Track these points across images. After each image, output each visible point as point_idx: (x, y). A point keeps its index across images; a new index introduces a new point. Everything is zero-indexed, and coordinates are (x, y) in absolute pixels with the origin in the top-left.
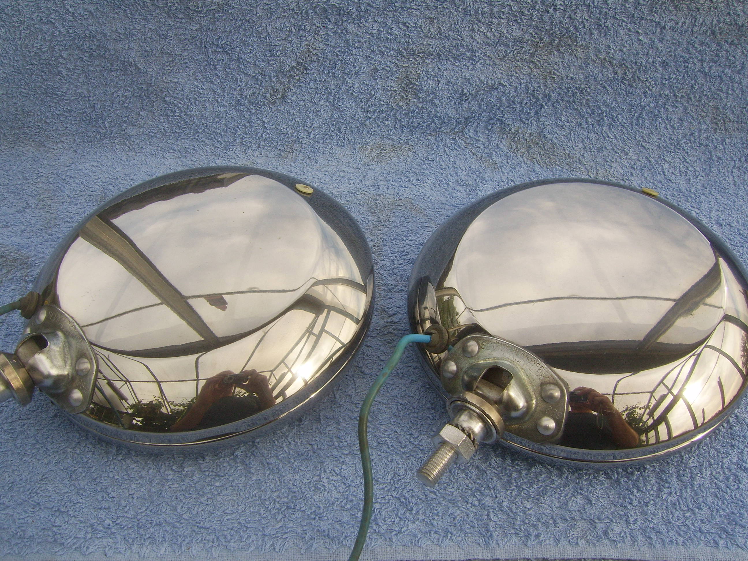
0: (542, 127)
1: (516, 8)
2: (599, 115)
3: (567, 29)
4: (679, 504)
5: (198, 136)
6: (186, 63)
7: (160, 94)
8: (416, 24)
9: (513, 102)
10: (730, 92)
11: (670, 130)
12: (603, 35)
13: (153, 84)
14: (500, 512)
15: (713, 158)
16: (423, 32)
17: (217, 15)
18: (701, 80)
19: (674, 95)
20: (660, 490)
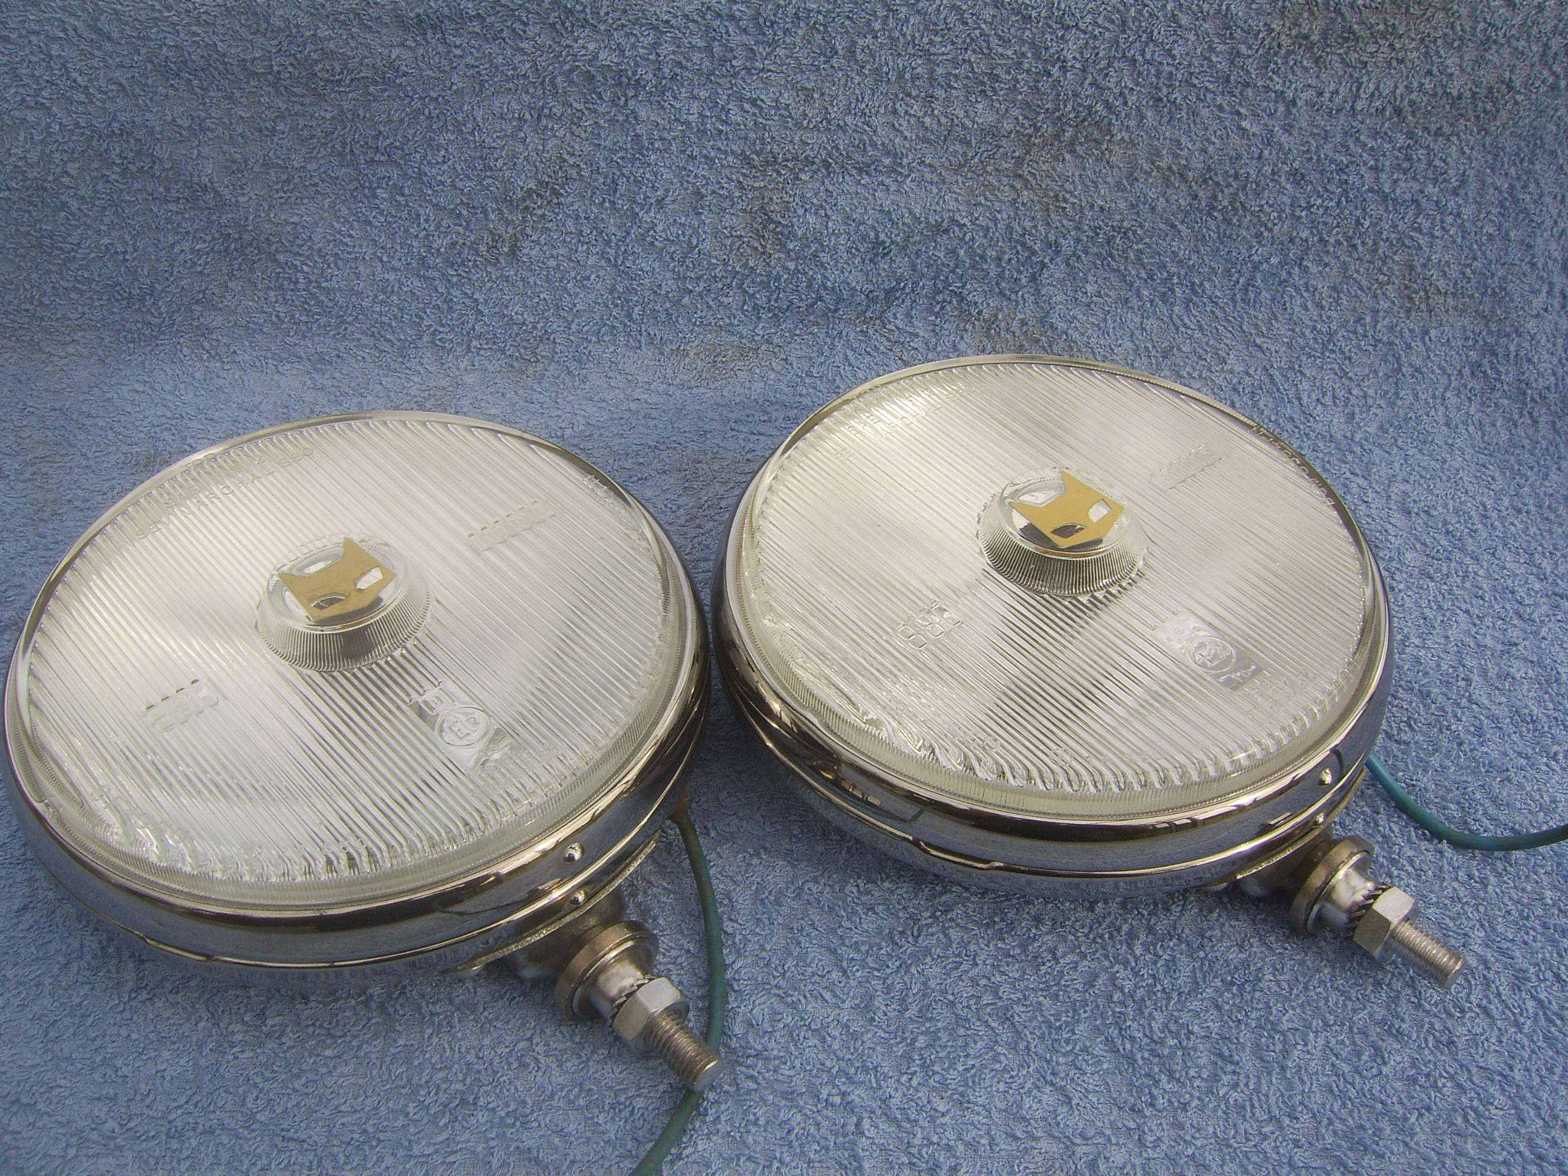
0: (1047, 307)
1: (981, 67)
2: (1164, 282)
3: (1090, 107)
4: (1253, 1106)
5: (346, 329)
6: (316, 185)
7: (265, 245)
8: (777, 101)
9: (982, 257)
10: (1437, 234)
11: (1314, 312)
12: (1165, 120)
13: (250, 228)
14: (884, 1118)
15: (1404, 370)
16: (792, 119)
17: (371, 89)
18: (1375, 209)
19: (1321, 240)
20: (1215, 1078)
